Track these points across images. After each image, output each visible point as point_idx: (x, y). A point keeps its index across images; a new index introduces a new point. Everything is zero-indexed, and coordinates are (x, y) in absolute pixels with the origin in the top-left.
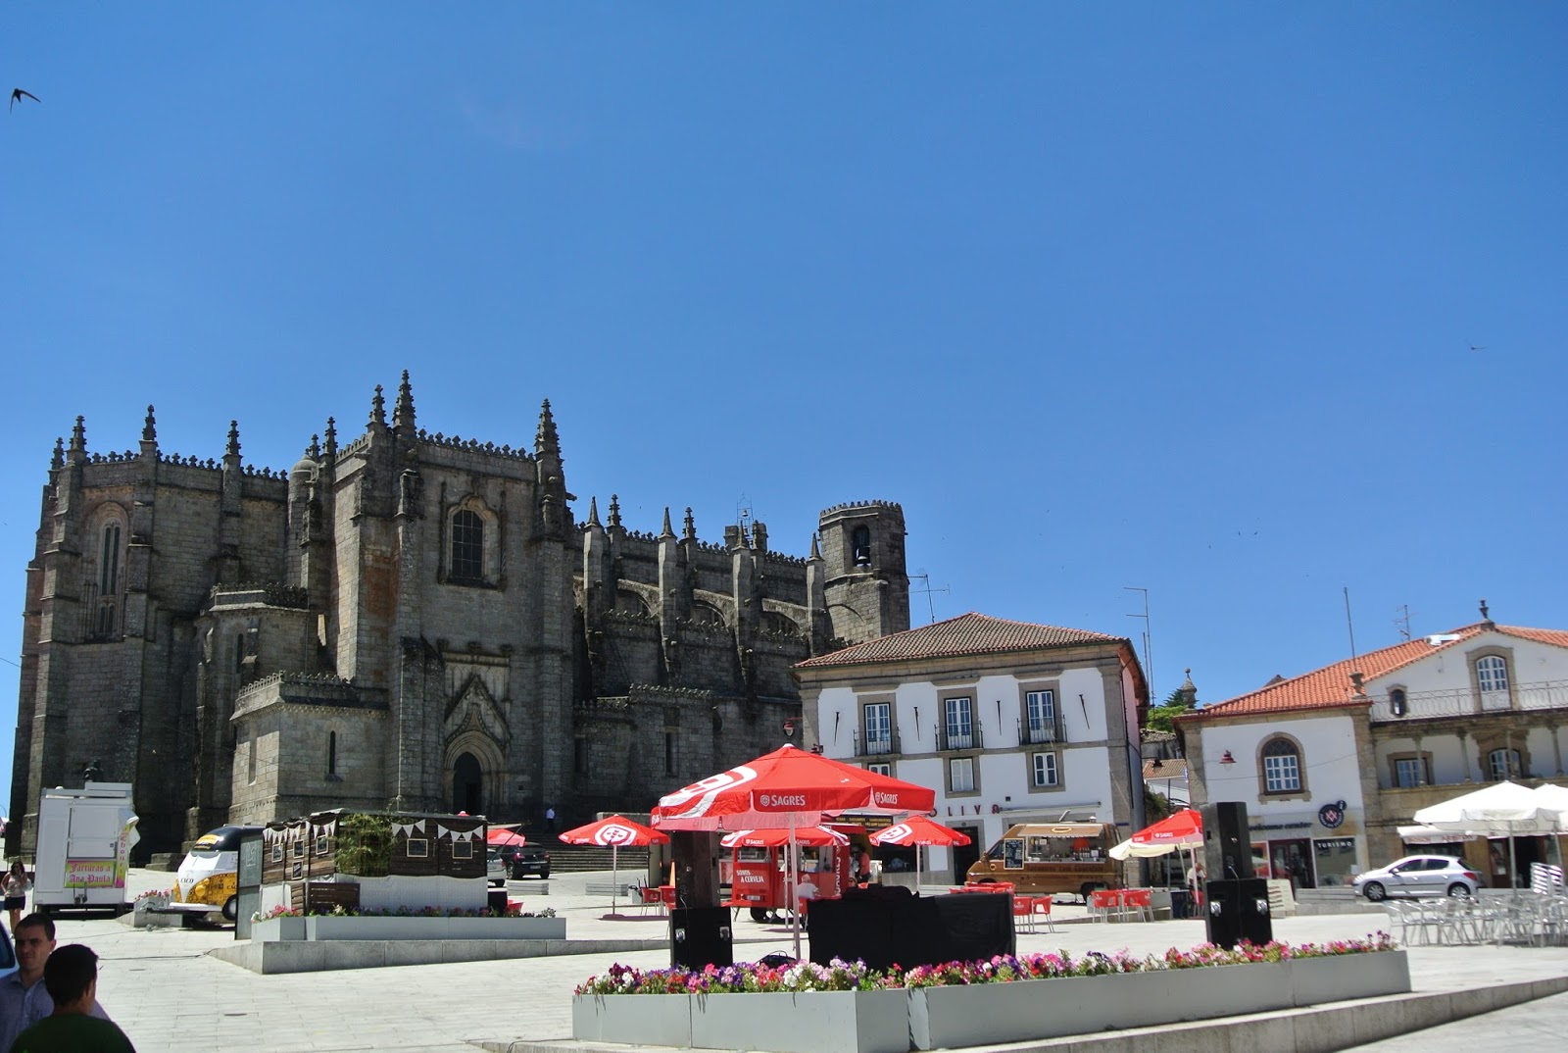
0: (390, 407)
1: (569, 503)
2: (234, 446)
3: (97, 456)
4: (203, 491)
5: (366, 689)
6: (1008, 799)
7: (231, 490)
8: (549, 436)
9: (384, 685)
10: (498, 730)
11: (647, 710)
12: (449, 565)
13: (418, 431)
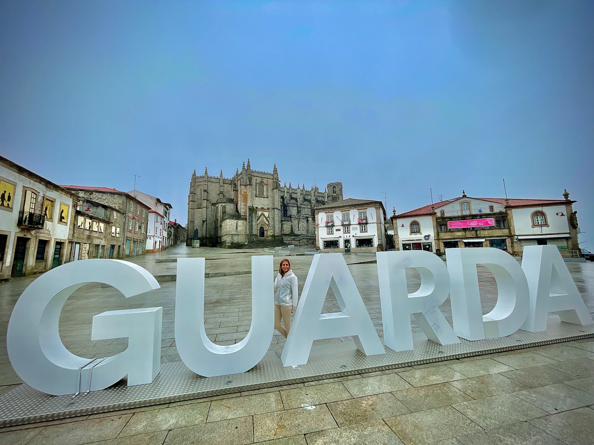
0: (246, 166)
1: (280, 182)
2: (221, 174)
3: (198, 176)
4: (216, 182)
5: (243, 216)
6: (356, 234)
7: (221, 182)
8: (275, 170)
9: (246, 215)
10: (267, 223)
11: (294, 219)
12: (258, 194)
13: (251, 170)
